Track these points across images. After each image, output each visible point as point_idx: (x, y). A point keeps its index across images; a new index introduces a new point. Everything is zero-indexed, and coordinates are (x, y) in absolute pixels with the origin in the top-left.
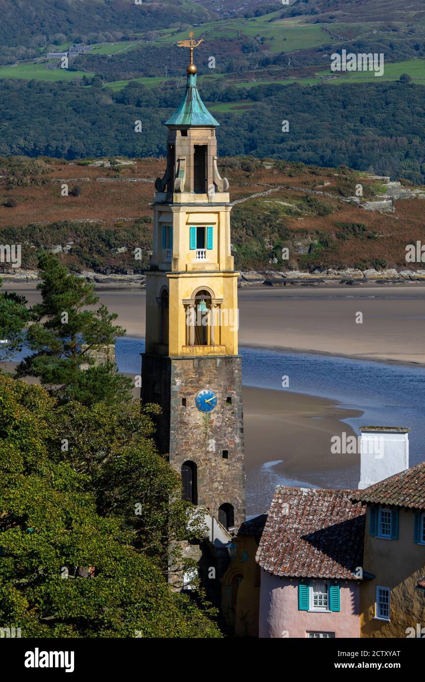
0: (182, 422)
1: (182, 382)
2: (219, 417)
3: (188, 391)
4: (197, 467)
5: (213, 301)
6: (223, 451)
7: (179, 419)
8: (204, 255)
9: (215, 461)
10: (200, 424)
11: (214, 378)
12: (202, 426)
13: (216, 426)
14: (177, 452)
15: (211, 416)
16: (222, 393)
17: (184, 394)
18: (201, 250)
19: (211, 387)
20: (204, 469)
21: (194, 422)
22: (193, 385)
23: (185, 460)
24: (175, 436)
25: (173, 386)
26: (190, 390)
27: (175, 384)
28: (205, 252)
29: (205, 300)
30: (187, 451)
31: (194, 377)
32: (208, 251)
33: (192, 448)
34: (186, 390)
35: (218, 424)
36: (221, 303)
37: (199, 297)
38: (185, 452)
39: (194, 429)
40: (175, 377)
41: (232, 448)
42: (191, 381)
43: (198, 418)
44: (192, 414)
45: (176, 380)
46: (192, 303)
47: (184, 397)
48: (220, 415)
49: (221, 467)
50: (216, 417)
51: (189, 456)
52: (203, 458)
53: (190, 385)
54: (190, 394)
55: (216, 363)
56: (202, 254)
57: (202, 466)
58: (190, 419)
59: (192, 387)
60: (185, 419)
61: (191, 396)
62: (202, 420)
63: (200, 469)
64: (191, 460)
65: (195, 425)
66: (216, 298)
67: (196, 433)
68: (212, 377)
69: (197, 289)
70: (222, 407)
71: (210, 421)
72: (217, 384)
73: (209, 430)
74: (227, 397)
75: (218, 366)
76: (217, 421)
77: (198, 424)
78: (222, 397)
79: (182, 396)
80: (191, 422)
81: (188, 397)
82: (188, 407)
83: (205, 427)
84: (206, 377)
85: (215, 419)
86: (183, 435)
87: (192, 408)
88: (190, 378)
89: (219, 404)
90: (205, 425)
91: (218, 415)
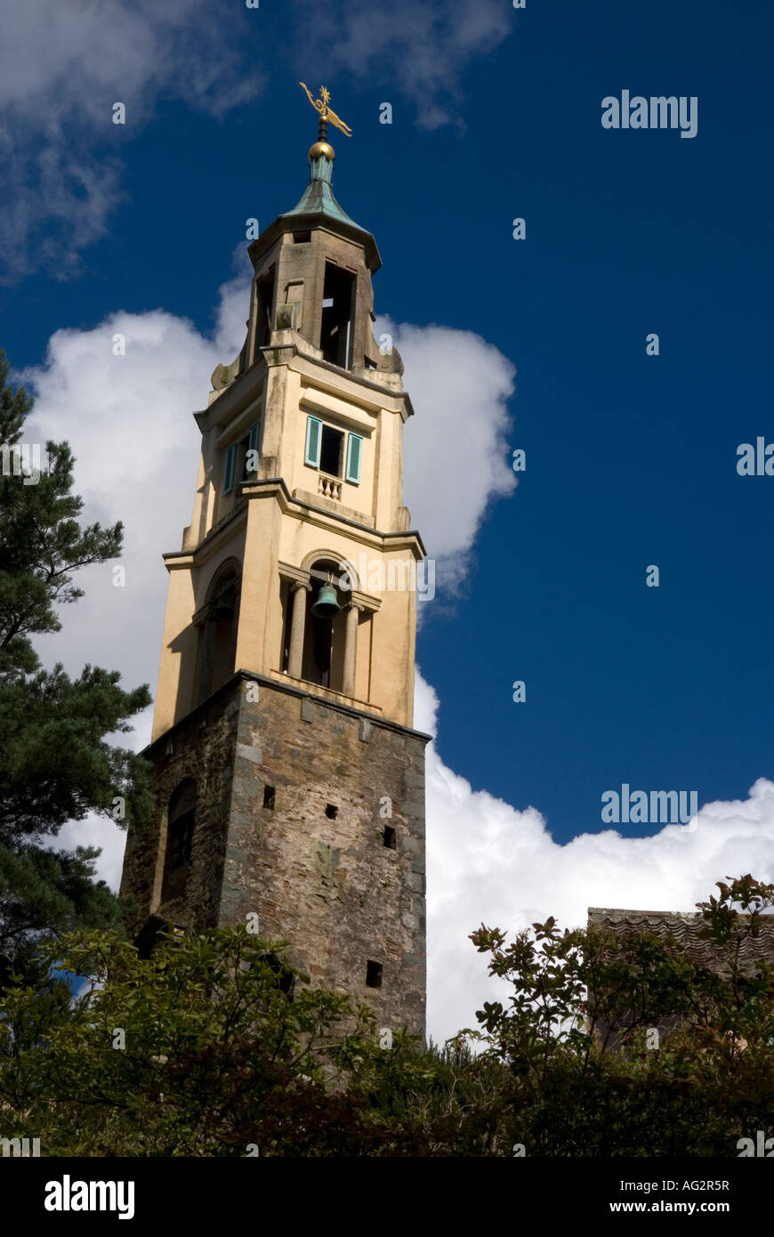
0: (261, 846)
1: (267, 745)
2: (362, 869)
3: (282, 772)
4: (294, 982)
5: (353, 594)
6: (369, 962)
7: (253, 836)
8: (335, 492)
9: (346, 981)
10: (309, 867)
11: (352, 765)
12: (313, 876)
13: (352, 889)
15: (341, 860)
17: (271, 777)
18: (331, 477)
21: (293, 859)
22: (296, 761)
24: (238, 876)
25: (240, 746)
26: (287, 772)
27: (248, 742)
28: (339, 487)
30: (270, 928)
31: (301, 743)
32: (346, 488)
33: (283, 925)
34: (276, 766)
35: (360, 888)
36: (375, 608)
38: (263, 928)
39: (292, 876)
40: (248, 723)
41: (393, 962)
42: (293, 750)
43: (307, 851)
44: (290, 836)
45: (253, 734)
46: (303, 580)
47: (269, 782)
48: (363, 864)
50: (354, 866)
52: (312, 962)
53: (287, 758)
54: (287, 782)
55: (360, 728)
56: (332, 489)
58: (283, 846)
59: (292, 765)
60: (270, 840)
61: (290, 788)
62: (314, 858)
65: (297, 866)
66: (364, 590)
67: (297, 889)
68: (347, 762)
69: (318, 553)
70: (371, 846)
71: (337, 870)
72: (360, 784)
73: (333, 894)
74: (386, 827)
75: (364, 739)
76: (356, 878)
77: (304, 866)
78: (373, 820)
79: (266, 778)
80: (284, 855)
81: (283, 788)
82: (279, 814)
83: (323, 883)
84: (332, 755)
85: (349, 868)
86: (260, 881)
87: (290, 819)
88: (287, 742)
89: (363, 835)
90: (323, 877)
91: (361, 865)
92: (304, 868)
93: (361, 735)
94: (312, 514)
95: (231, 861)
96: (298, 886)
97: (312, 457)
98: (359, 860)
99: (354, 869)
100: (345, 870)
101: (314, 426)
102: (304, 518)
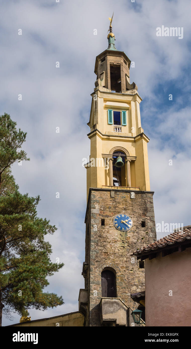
0: (100, 236)
1: (101, 207)
3: (106, 214)
4: (116, 273)
5: (127, 157)
6: (140, 262)
7: (98, 234)
10: (118, 239)
11: (129, 206)
12: (119, 241)
13: (132, 242)
14: (97, 259)
15: (128, 234)
16: (137, 217)
17: (103, 216)
18: (118, 126)
19: (127, 213)
20: (122, 274)
21: (112, 238)
22: (111, 210)
23: (105, 266)
24: (95, 247)
25: (92, 210)
26: (108, 213)
27: (94, 208)
28: (121, 128)
29: (121, 157)
30: (106, 259)
31: (112, 204)
32: (123, 127)
33: (111, 257)
34: (104, 213)
35: (135, 241)
36: (135, 159)
37: (116, 154)
38: (104, 260)
39: (113, 243)
40: (95, 202)
42: (109, 207)
43: (117, 235)
44: (111, 232)
45: (96, 205)
46: (111, 157)
47: (103, 218)
48: (135, 234)
49: (138, 274)
51: (108, 264)
52: (121, 266)
53: (108, 209)
54: (107, 216)
55: (131, 195)
56: (119, 129)
57: (120, 272)
58: (109, 235)
59: (109, 211)
60: (104, 234)
61: (109, 218)
62: (120, 236)
63: (118, 274)
64: (110, 266)
65: (114, 240)
66: (131, 155)
67: (114, 246)
68: (127, 206)
69: (114, 148)
70: (137, 228)
71: (127, 238)
72: (132, 211)
73: (126, 245)
74: (142, 221)
75: (132, 197)
76: (133, 238)
77: (116, 239)
78: (137, 220)
79: (101, 217)
80: (109, 237)
81: (107, 218)
82: (107, 226)
83: (123, 242)
84: (122, 205)
85: (131, 236)
86: (102, 247)
87: (110, 227)
88: (107, 205)
89: (135, 226)
90: (123, 241)
91: (134, 234)
92: (116, 240)
93: (130, 197)
94: (111, 138)
95: (92, 243)
96: (115, 245)
97: (111, 121)
98: (134, 233)
99: (132, 236)
100: (129, 237)
101: (110, 112)
102: (109, 139)
